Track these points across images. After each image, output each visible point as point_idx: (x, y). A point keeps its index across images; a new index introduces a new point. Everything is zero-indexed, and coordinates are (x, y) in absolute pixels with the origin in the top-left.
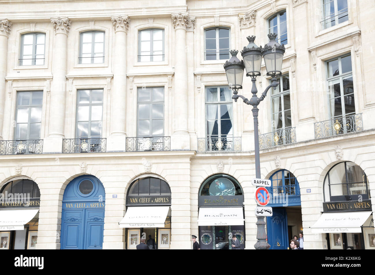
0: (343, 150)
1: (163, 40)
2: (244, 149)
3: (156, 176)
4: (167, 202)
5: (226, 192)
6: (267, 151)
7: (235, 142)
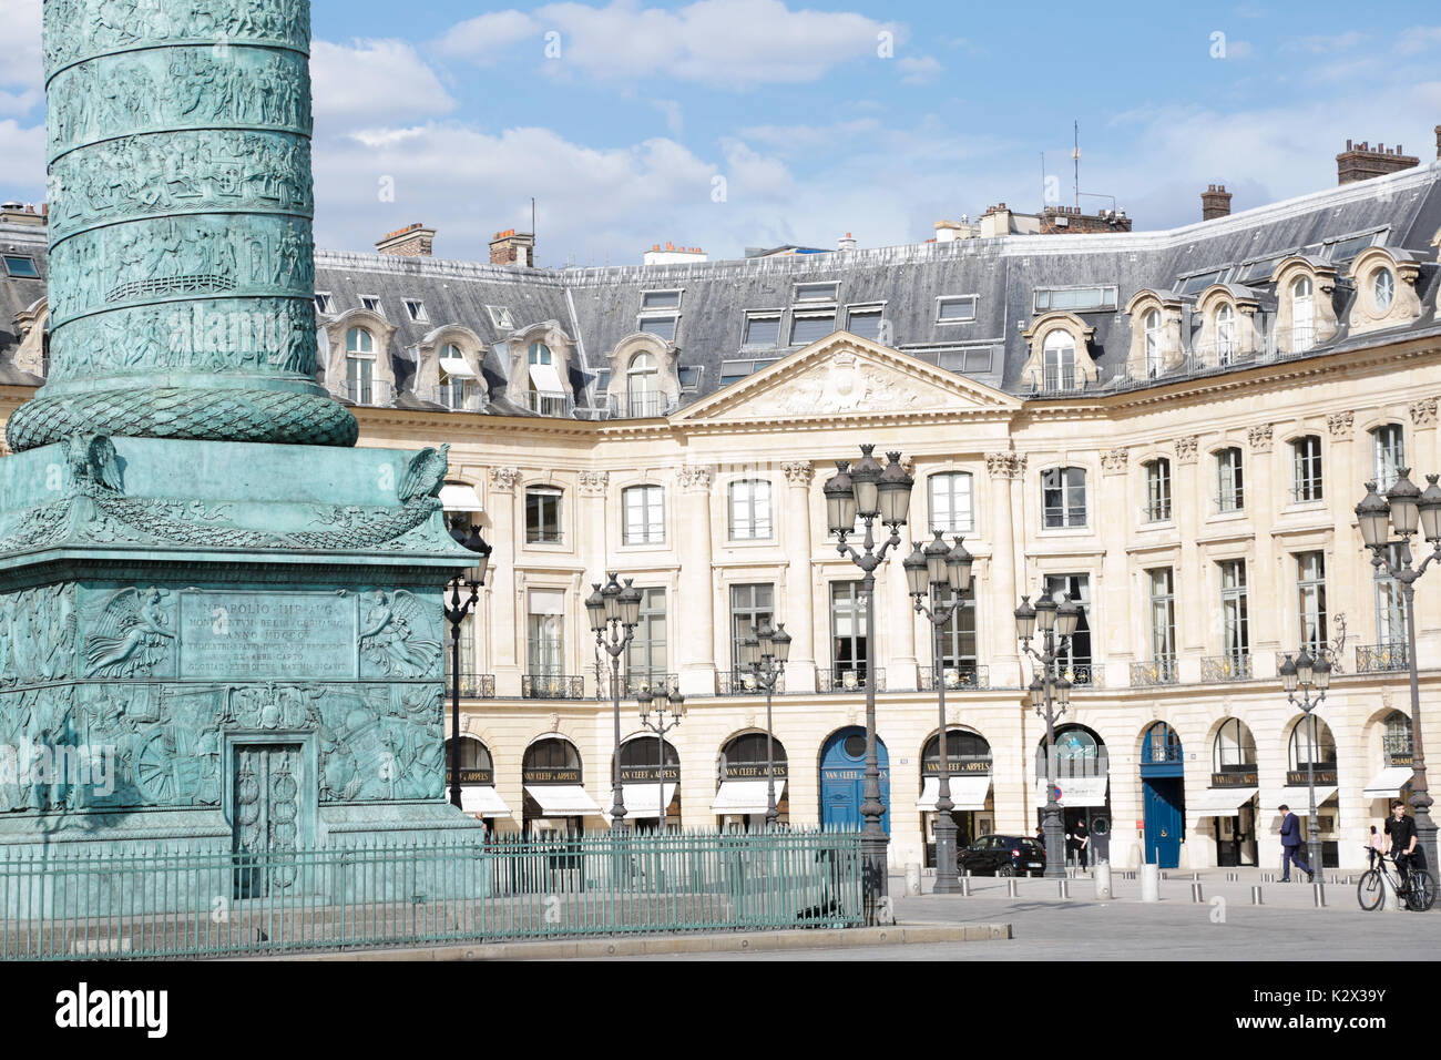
0: (1234, 703)
1: (971, 493)
2: (1110, 684)
3: (969, 730)
4: (987, 770)
5: (1082, 752)
7: (1095, 673)
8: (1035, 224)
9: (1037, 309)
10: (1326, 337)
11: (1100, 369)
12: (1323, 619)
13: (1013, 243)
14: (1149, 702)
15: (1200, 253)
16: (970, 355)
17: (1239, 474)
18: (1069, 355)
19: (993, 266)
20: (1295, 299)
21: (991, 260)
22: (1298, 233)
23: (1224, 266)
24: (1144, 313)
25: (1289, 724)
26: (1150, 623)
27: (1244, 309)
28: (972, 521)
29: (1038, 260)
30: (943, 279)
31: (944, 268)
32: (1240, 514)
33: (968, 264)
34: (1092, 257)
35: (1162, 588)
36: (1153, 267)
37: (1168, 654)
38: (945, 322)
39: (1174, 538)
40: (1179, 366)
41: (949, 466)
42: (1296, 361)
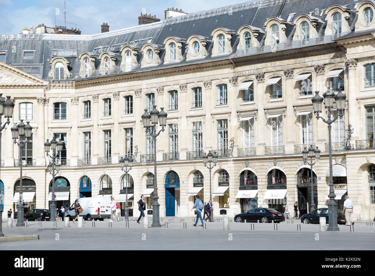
0: (106, 171)
1: (32, 109)
2: (71, 165)
3: (29, 178)
4: (34, 190)
5: (63, 184)
6: (80, 167)
7: (67, 162)
8: (53, 31)
9: (53, 56)
10: (135, 68)
11: (71, 74)
12: (132, 147)
13: (46, 36)
14: (83, 170)
15: (100, 42)
16: (33, 68)
17: (110, 105)
18: (62, 70)
19: (40, 42)
20: (126, 57)
21: (40, 40)
22: (128, 38)
23: (107, 46)
24: (84, 59)
25: (121, 177)
26: (84, 147)
27: (112, 59)
28: (32, 117)
29: (53, 41)
30: (25, 45)
31: (25, 42)
32: (110, 117)
33: (32, 41)
34: (69, 41)
35: (88, 138)
36: (87, 45)
37: (89, 156)
38: (25, 58)
39: (91, 123)
40: (94, 74)
41: (26, 100)
42: (126, 74)
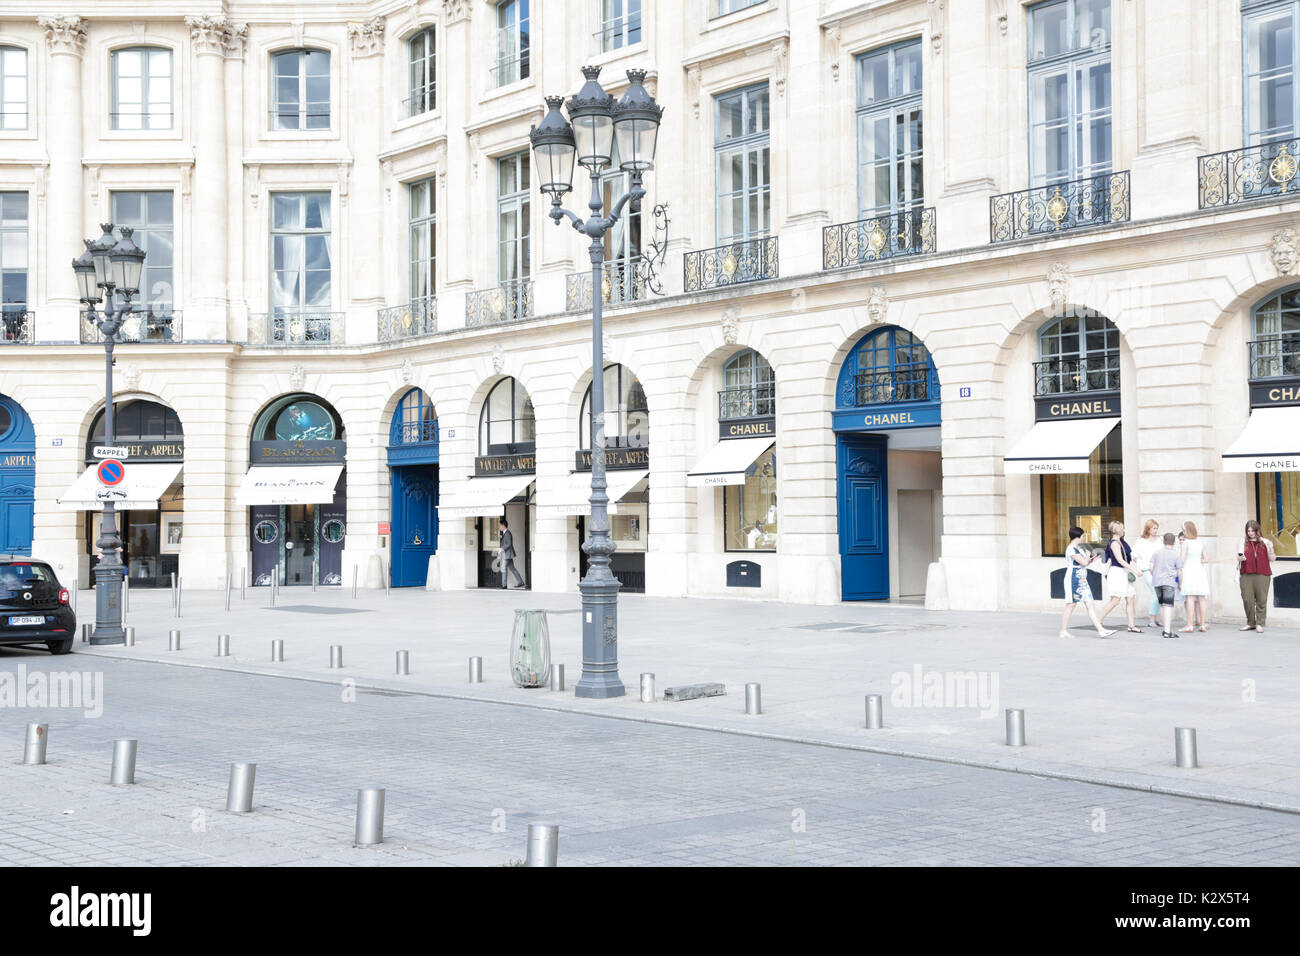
0: (506, 354)
1: (171, 77)
2: (351, 340)
3: (150, 399)
4: (177, 455)
5: (313, 432)
6: (387, 348)
7: (332, 324)
14: (399, 360)
25: (581, 382)
26: (406, 256)
32: (526, 82)
35: (424, 209)
37: (429, 296)
39: (436, 131)
41: (139, 36)
